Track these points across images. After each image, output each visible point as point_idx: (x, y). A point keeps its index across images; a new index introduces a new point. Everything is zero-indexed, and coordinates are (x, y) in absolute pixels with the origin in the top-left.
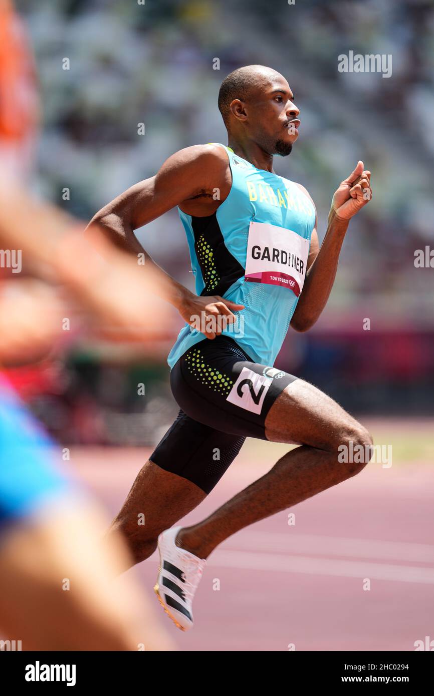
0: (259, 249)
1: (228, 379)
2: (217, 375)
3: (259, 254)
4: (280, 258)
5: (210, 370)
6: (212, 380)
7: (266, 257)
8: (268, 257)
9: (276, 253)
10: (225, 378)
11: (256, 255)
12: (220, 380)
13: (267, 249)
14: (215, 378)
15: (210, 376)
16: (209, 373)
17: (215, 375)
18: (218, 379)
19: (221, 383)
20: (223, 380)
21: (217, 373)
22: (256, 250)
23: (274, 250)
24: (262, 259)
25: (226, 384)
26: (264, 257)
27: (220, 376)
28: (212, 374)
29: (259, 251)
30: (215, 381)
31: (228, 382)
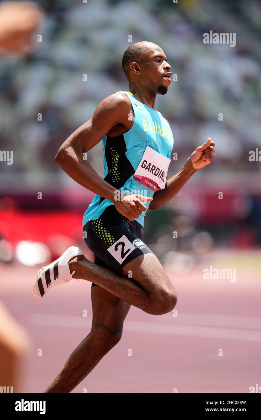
0: (147, 163)
1: (113, 239)
2: (108, 235)
3: (145, 165)
4: (154, 171)
5: (105, 231)
6: (105, 237)
7: (148, 169)
8: (149, 169)
9: (153, 168)
10: (112, 238)
11: (144, 166)
12: (109, 238)
13: (150, 164)
14: (106, 236)
15: (104, 234)
16: (104, 233)
17: (107, 234)
18: (108, 237)
19: (108, 240)
20: (110, 239)
21: (109, 234)
22: (145, 162)
23: (153, 166)
24: (146, 169)
25: (111, 241)
26: (147, 168)
27: (109, 236)
28: (106, 234)
29: (146, 164)
30: (106, 238)
31: (113, 240)
